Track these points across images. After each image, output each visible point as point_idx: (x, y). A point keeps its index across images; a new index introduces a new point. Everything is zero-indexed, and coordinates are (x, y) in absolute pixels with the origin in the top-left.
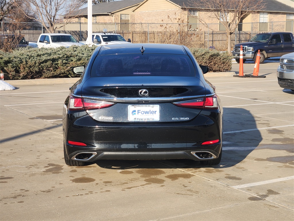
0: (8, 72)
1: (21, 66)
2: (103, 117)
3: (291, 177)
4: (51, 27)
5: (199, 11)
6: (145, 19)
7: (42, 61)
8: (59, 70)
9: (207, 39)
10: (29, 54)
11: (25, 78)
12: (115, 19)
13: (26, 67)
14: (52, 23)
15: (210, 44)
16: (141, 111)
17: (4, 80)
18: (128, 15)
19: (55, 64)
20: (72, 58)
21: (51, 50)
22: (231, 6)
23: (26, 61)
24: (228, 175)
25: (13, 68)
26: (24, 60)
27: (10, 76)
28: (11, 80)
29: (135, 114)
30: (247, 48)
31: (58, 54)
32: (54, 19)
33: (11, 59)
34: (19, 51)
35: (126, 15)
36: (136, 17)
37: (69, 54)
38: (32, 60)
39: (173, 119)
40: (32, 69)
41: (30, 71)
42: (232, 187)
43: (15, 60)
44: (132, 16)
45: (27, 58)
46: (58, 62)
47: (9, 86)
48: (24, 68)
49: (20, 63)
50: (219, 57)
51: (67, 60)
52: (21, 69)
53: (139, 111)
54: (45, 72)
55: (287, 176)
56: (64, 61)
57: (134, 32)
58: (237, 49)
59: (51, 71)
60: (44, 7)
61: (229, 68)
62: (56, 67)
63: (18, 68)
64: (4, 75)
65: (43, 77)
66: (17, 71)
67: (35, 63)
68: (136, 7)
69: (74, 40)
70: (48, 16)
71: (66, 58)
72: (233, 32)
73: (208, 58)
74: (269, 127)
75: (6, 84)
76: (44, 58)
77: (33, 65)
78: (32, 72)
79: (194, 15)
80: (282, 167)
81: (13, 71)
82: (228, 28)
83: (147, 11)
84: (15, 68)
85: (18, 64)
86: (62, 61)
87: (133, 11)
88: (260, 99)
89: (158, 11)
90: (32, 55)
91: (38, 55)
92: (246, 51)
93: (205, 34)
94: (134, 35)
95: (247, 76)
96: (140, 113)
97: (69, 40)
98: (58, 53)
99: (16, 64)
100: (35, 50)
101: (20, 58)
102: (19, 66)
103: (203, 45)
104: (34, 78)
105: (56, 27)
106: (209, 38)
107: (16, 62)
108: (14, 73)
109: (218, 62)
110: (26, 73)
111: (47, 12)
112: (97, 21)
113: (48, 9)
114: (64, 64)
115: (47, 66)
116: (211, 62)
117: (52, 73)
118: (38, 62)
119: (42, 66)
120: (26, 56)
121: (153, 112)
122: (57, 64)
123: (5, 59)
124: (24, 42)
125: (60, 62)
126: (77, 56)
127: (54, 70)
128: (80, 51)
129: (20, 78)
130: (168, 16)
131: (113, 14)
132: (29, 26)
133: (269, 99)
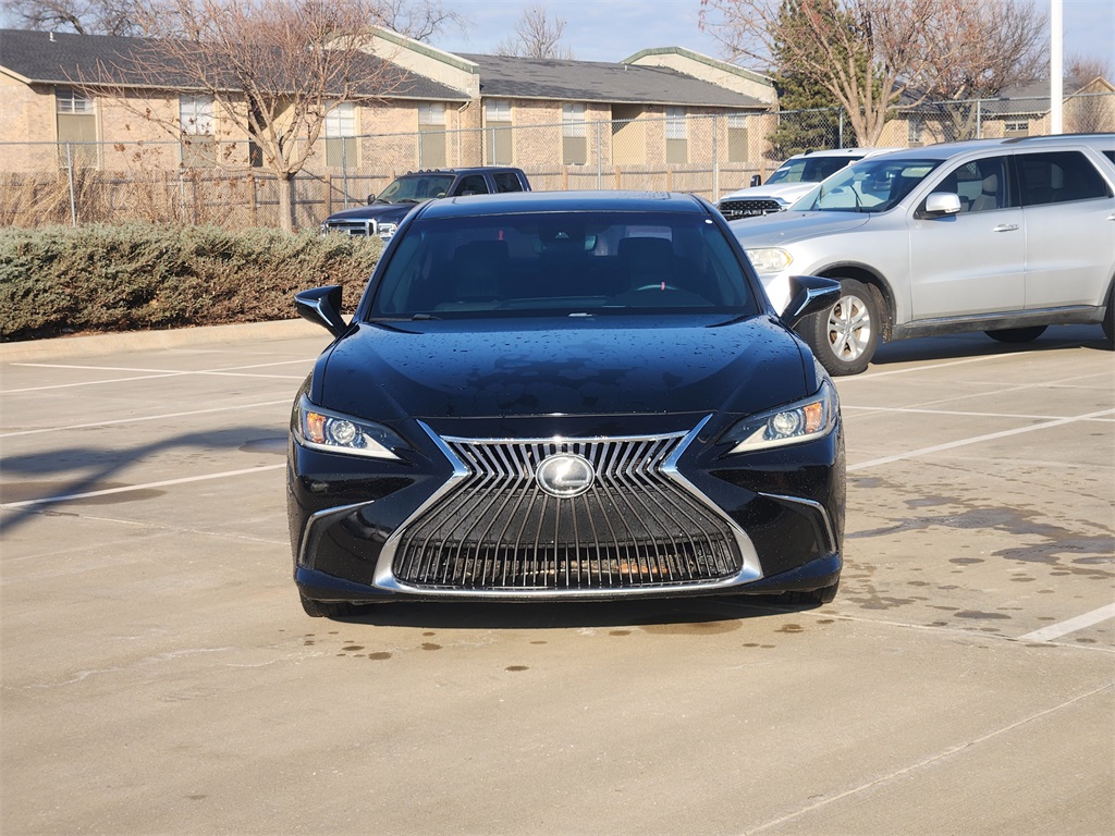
30: (375, 228)
42: (1022, 637)
79: (81, 112)
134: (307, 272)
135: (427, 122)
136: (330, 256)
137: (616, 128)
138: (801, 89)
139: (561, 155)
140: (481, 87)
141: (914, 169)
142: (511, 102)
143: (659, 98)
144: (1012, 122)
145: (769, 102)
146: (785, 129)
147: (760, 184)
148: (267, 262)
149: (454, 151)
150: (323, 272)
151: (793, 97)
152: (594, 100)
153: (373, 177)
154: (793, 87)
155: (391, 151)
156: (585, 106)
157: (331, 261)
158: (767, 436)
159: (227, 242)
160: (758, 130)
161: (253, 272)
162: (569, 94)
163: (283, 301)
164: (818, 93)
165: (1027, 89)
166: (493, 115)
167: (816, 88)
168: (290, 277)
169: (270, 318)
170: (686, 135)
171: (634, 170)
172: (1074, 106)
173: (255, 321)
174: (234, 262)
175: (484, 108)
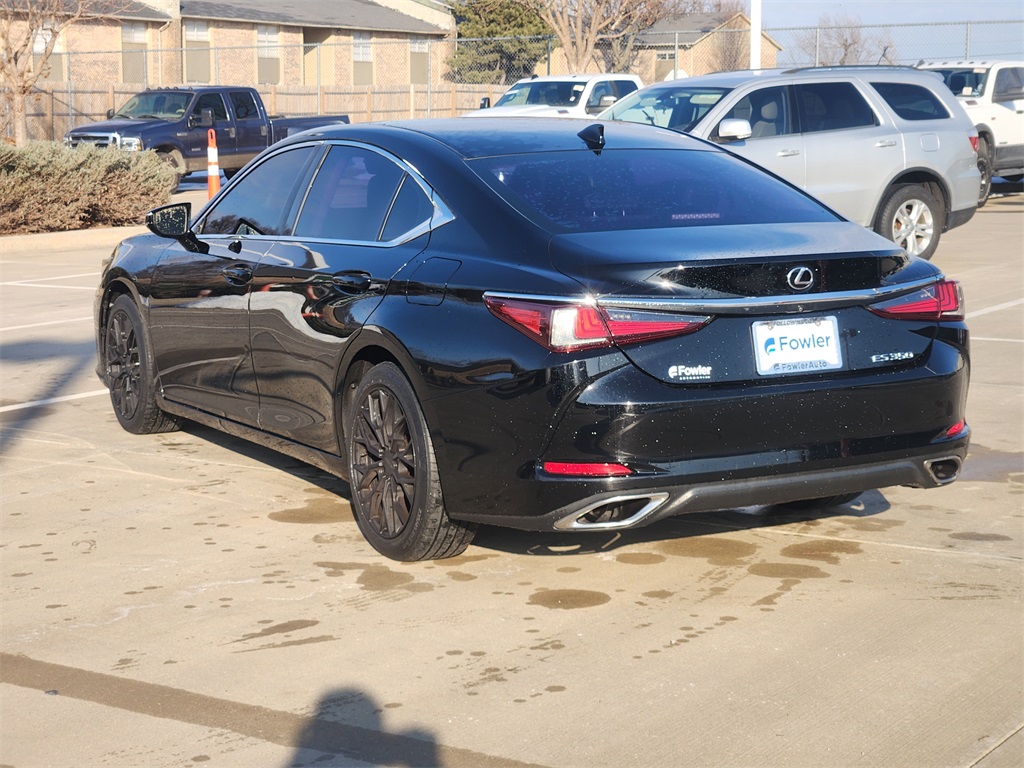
2: (680, 367)
16: (787, 341)
29: (774, 350)
30: (118, 142)
39: (874, 359)
50: (132, 170)
53: (783, 341)
96: (788, 345)
109: (131, 191)
116: (109, 191)
121: (820, 340)
134: (88, 186)
135: (131, 40)
136: (110, 170)
137: (307, 50)
138: (477, 17)
139: (256, 75)
140: (182, 8)
141: (702, 96)
142: (209, 23)
143: (347, 23)
144: (663, 52)
145: (448, 28)
146: (462, 54)
147: (489, 106)
148: (50, 174)
149: (155, 68)
150: (103, 185)
151: (470, 24)
152: (287, 24)
153: (93, 92)
154: (470, 15)
155: (96, 67)
156: (280, 28)
157: (111, 175)
159: (12, 155)
160: (438, 54)
161: (37, 184)
162: (264, 17)
163: (64, 212)
164: (492, 21)
165: (678, 22)
166: (193, 34)
167: (491, 17)
168: (72, 190)
169: (50, 229)
170: (371, 58)
171: (337, 91)
172: (718, 38)
173: (38, 232)
174: (19, 174)
175: (184, 27)
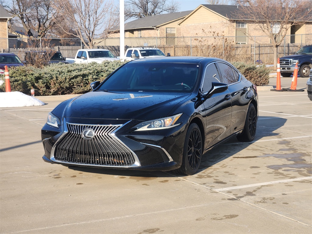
0: (39, 88)
1: (51, 81)
3: (275, 181)
4: (90, 42)
5: (248, 23)
6: (192, 32)
7: (73, 77)
8: (89, 85)
9: (253, 52)
10: (60, 70)
11: (55, 93)
12: (161, 33)
13: (57, 83)
14: (91, 38)
15: (256, 58)
17: (35, 96)
18: (174, 29)
19: (85, 80)
20: (102, 73)
21: (82, 66)
22: (276, 17)
23: (57, 77)
24: (217, 180)
25: (43, 84)
26: (54, 76)
27: (41, 92)
28: (42, 96)
30: (292, 62)
31: (89, 70)
32: (92, 34)
33: (42, 75)
34: (51, 67)
35: (171, 29)
36: (181, 31)
37: (99, 69)
38: (62, 76)
40: (63, 85)
41: (61, 87)
42: (215, 190)
43: (45, 76)
44: (178, 30)
45: (57, 74)
46: (88, 77)
47: (38, 102)
48: (55, 84)
49: (50, 79)
50: (255, 70)
51: (97, 75)
52: (52, 85)
54: (75, 88)
55: (271, 181)
56: (95, 77)
57: (176, 47)
58: (282, 62)
59: (82, 86)
60: (82, 22)
61: (266, 82)
62: (87, 82)
63: (48, 83)
64: (35, 91)
65: (74, 92)
66: (48, 87)
67: (66, 79)
68: (182, 20)
69: (112, 55)
70: (86, 31)
71: (96, 73)
72: (279, 45)
73: (243, 72)
74: (281, 138)
75: (36, 100)
76: (74, 74)
77: (63, 81)
78: (62, 88)
79: (243, 28)
80: (271, 173)
81: (44, 87)
82: (274, 40)
83: (193, 25)
84: (46, 84)
85: (49, 80)
86: (93, 77)
87: (179, 24)
88: (285, 113)
89: (205, 23)
90: (63, 71)
91: (69, 71)
92: (291, 64)
93: (251, 47)
94: (176, 50)
95: (284, 90)
97: (106, 55)
98: (90, 68)
99: (46, 80)
100: (66, 66)
101: (51, 74)
102: (50, 82)
103: (249, 59)
104: (65, 94)
105: (95, 43)
106: (255, 51)
107: (46, 78)
108: (45, 89)
109: (254, 76)
110: (57, 89)
111: (85, 27)
112: (142, 36)
113: (87, 23)
114: (94, 79)
115: (78, 82)
116: (247, 76)
117: (82, 88)
118: (68, 78)
119: (72, 82)
120: (56, 72)
122: (87, 80)
123: (36, 75)
124: (61, 58)
125: (90, 77)
126: (107, 71)
127: (84, 85)
128: (112, 66)
129: (51, 94)
130: (203, 30)
131: (158, 27)
132: (73, 42)
133: (295, 112)
158: (148, 127)
